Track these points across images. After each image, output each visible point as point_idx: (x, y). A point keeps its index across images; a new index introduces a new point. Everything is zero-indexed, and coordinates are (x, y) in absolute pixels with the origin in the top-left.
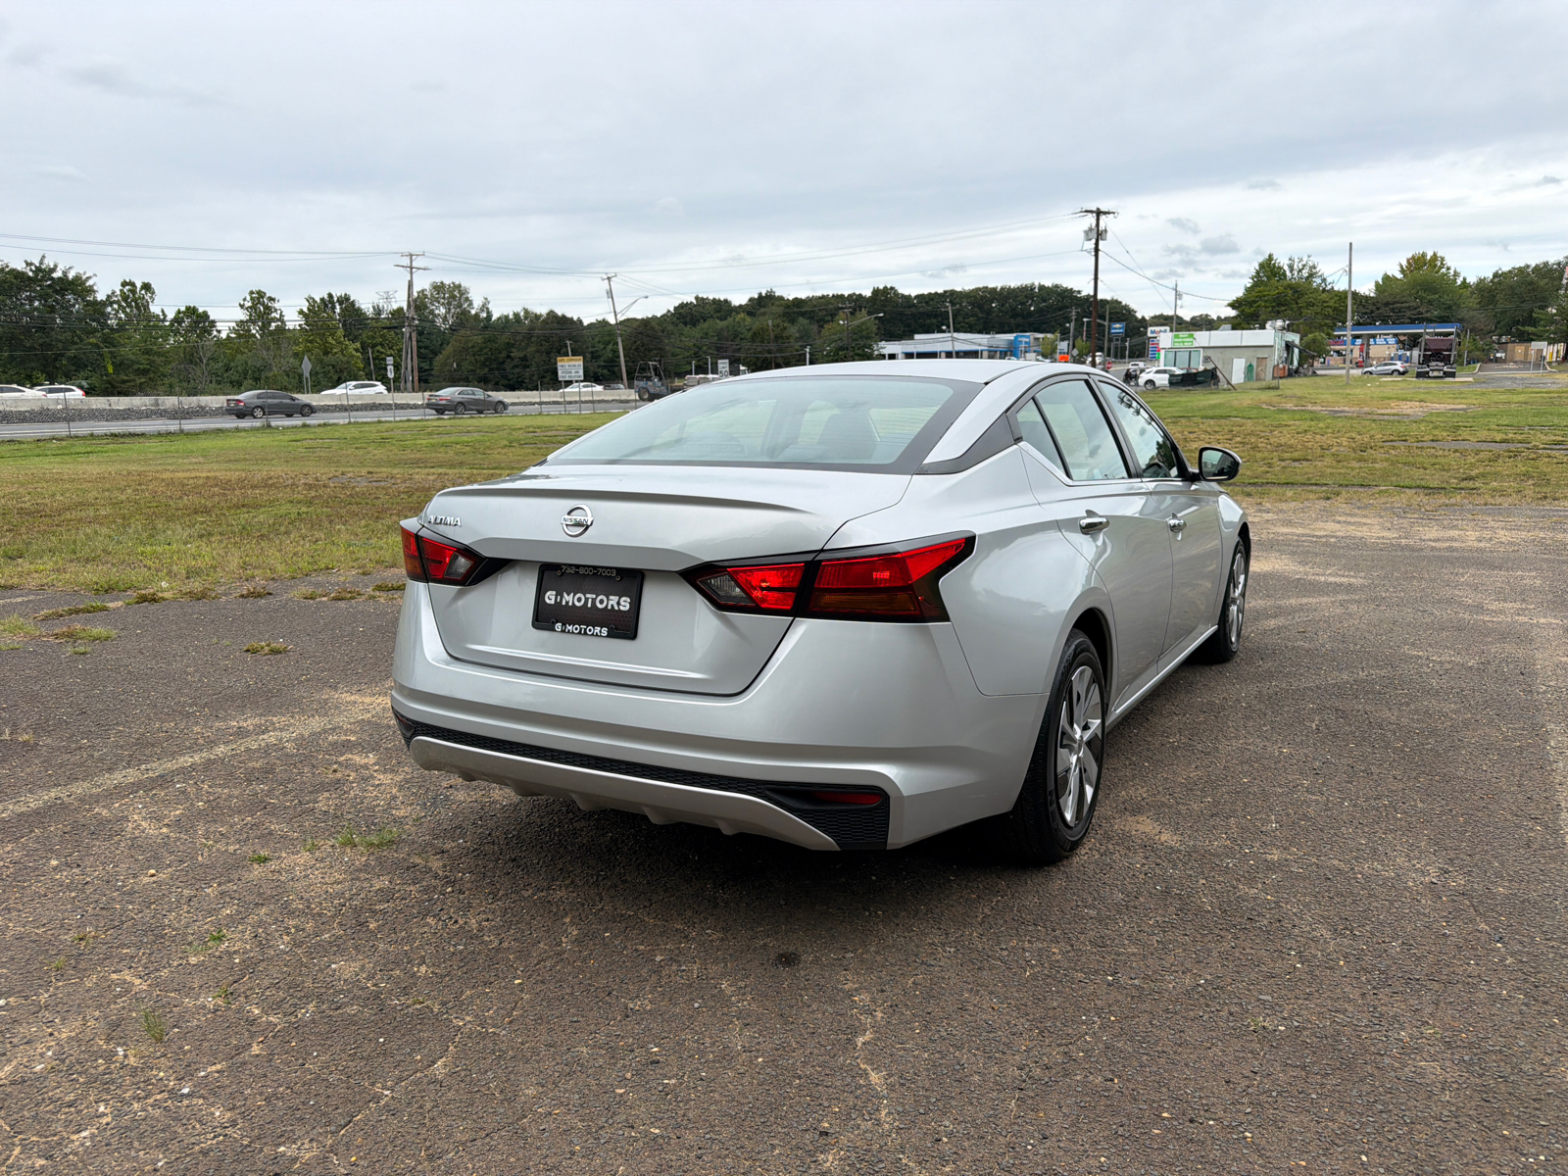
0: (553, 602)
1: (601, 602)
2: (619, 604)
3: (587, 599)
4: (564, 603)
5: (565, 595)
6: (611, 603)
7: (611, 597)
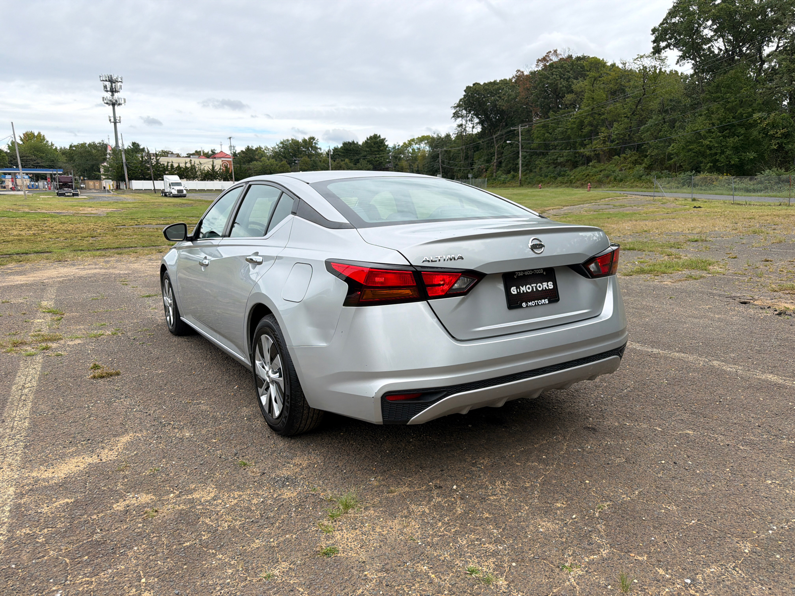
0: (516, 293)
1: (540, 287)
2: (548, 286)
3: (532, 287)
4: (522, 292)
5: (521, 287)
6: (544, 286)
7: (544, 283)
